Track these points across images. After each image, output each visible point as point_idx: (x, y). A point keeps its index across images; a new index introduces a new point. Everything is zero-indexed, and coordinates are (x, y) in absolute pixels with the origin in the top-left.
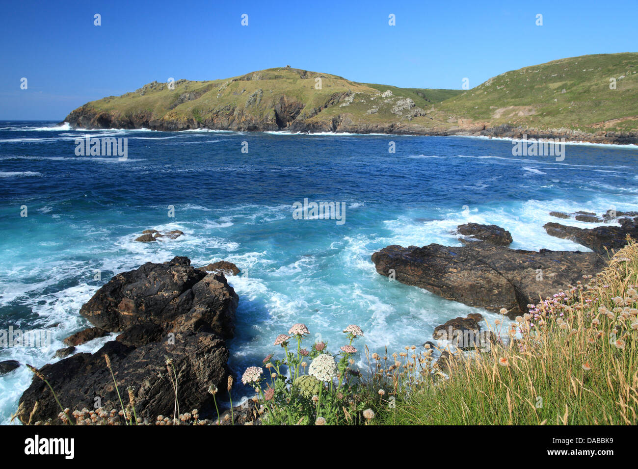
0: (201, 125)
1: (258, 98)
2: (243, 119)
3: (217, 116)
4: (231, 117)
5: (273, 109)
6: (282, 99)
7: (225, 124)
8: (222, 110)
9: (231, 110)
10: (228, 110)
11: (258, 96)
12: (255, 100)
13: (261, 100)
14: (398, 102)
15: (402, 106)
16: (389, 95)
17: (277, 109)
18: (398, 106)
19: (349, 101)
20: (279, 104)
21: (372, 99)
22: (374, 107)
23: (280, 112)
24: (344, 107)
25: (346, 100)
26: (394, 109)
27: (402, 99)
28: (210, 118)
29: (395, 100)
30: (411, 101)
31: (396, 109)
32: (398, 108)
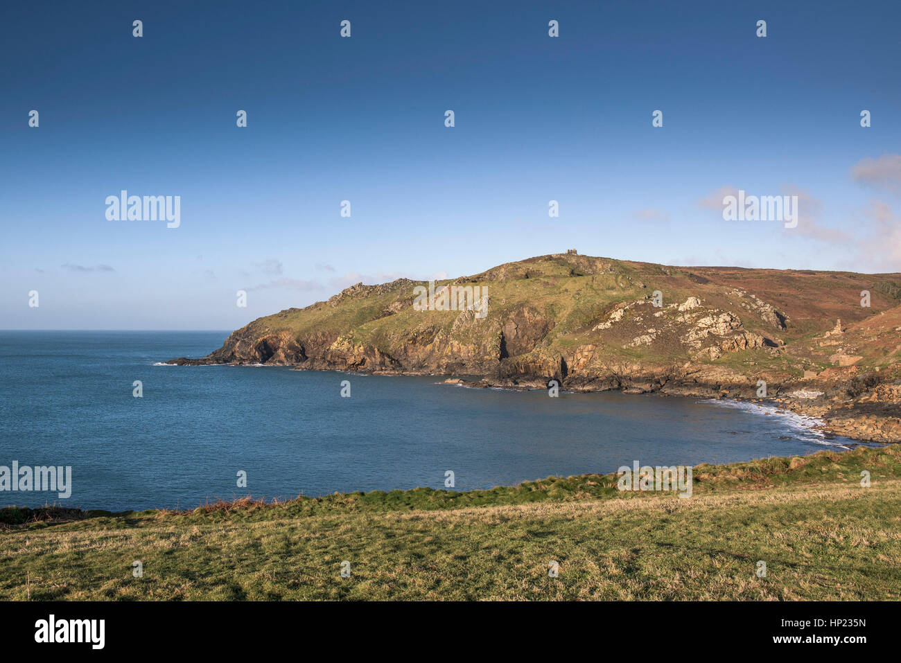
2: (447, 351)
3: (414, 343)
5: (499, 333)
7: (422, 357)
8: (422, 333)
9: (435, 333)
10: (431, 333)
14: (702, 320)
15: (707, 328)
16: (692, 306)
17: (507, 333)
18: (697, 330)
19: (614, 318)
20: (513, 323)
21: (657, 315)
22: (650, 331)
23: (513, 337)
24: (598, 331)
25: (612, 316)
26: (687, 335)
27: (712, 315)
28: (403, 347)
29: (699, 317)
30: (728, 319)
31: (692, 336)
32: (697, 334)
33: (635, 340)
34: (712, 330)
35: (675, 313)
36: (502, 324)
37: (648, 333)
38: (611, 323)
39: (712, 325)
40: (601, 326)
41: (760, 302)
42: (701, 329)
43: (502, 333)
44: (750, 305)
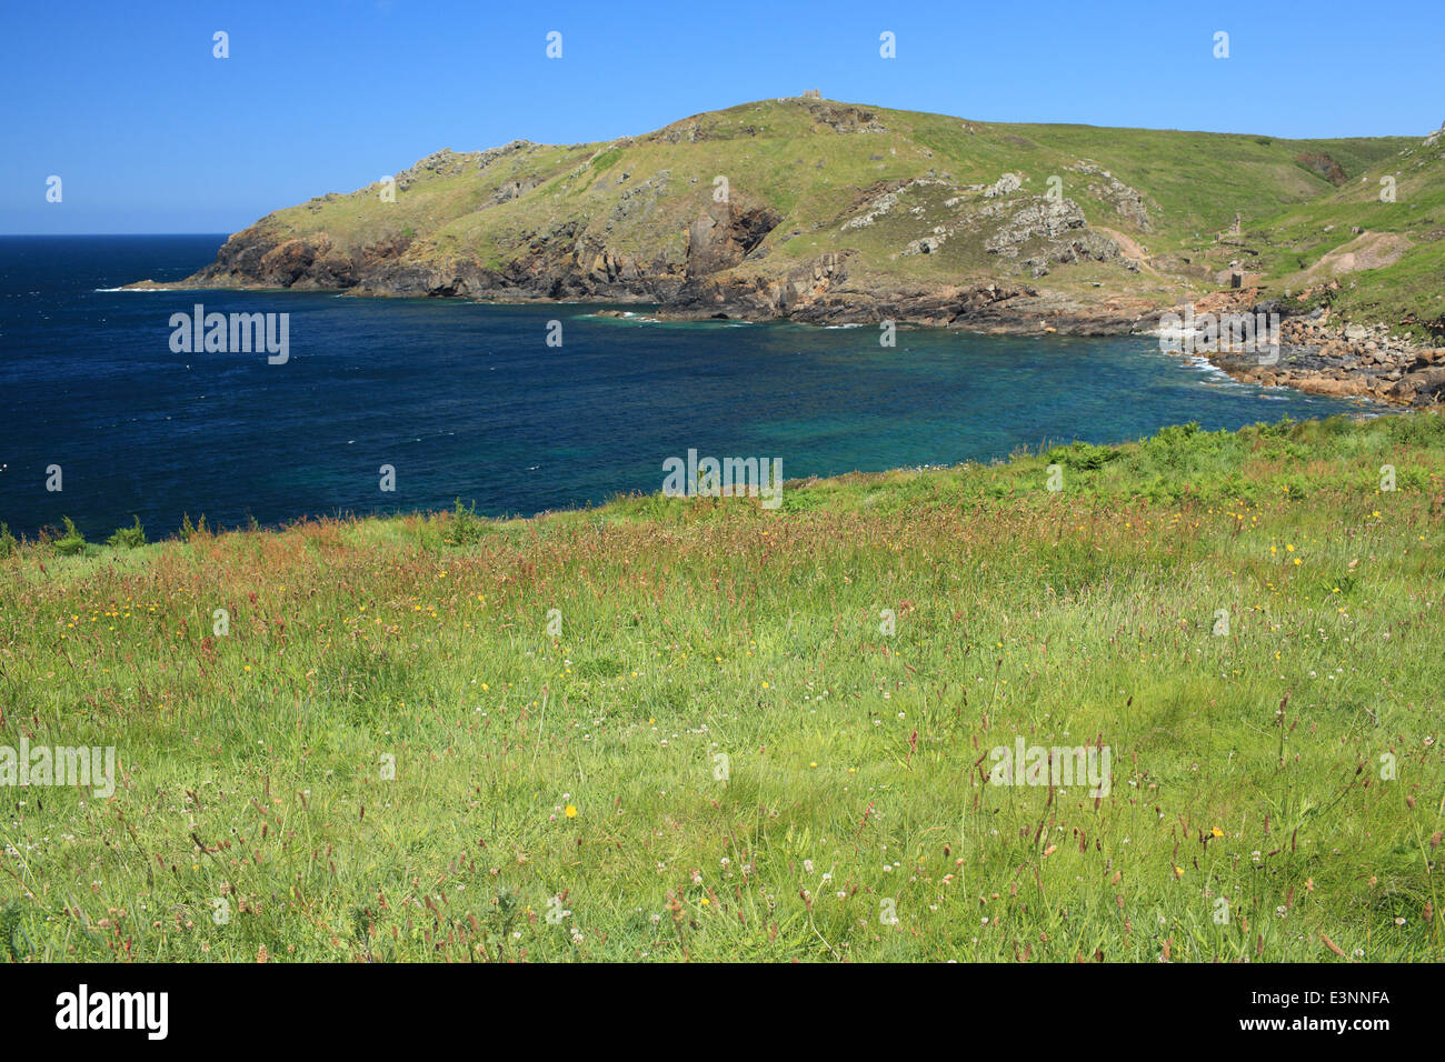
1: (650, 202)
2: (598, 264)
3: (541, 252)
5: (686, 233)
8: (556, 235)
12: (641, 205)
13: (657, 205)
14: (1022, 213)
15: (1030, 226)
16: (1008, 188)
17: (698, 234)
18: (1014, 229)
19: (878, 209)
20: (709, 218)
21: (949, 203)
22: (936, 230)
23: (709, 241)
24: (851, 231)
25: (875, 205)
26: (995, 238)
27: (1039, 204)
29: (1016, 208)
30: (1066, 210)
31: (1003, 239)
32: (1012, 235)
33: (912, 245)
34: (1037, 229)
35: (979, 200)
36: (691, 218)
37: (933, 234)
38: (873, 217)
39: (1037, 222)
40: (856, 222)
41: (1117, 185)
42: (1017, 228)
43: (690, 234)
44: (1101, 187)
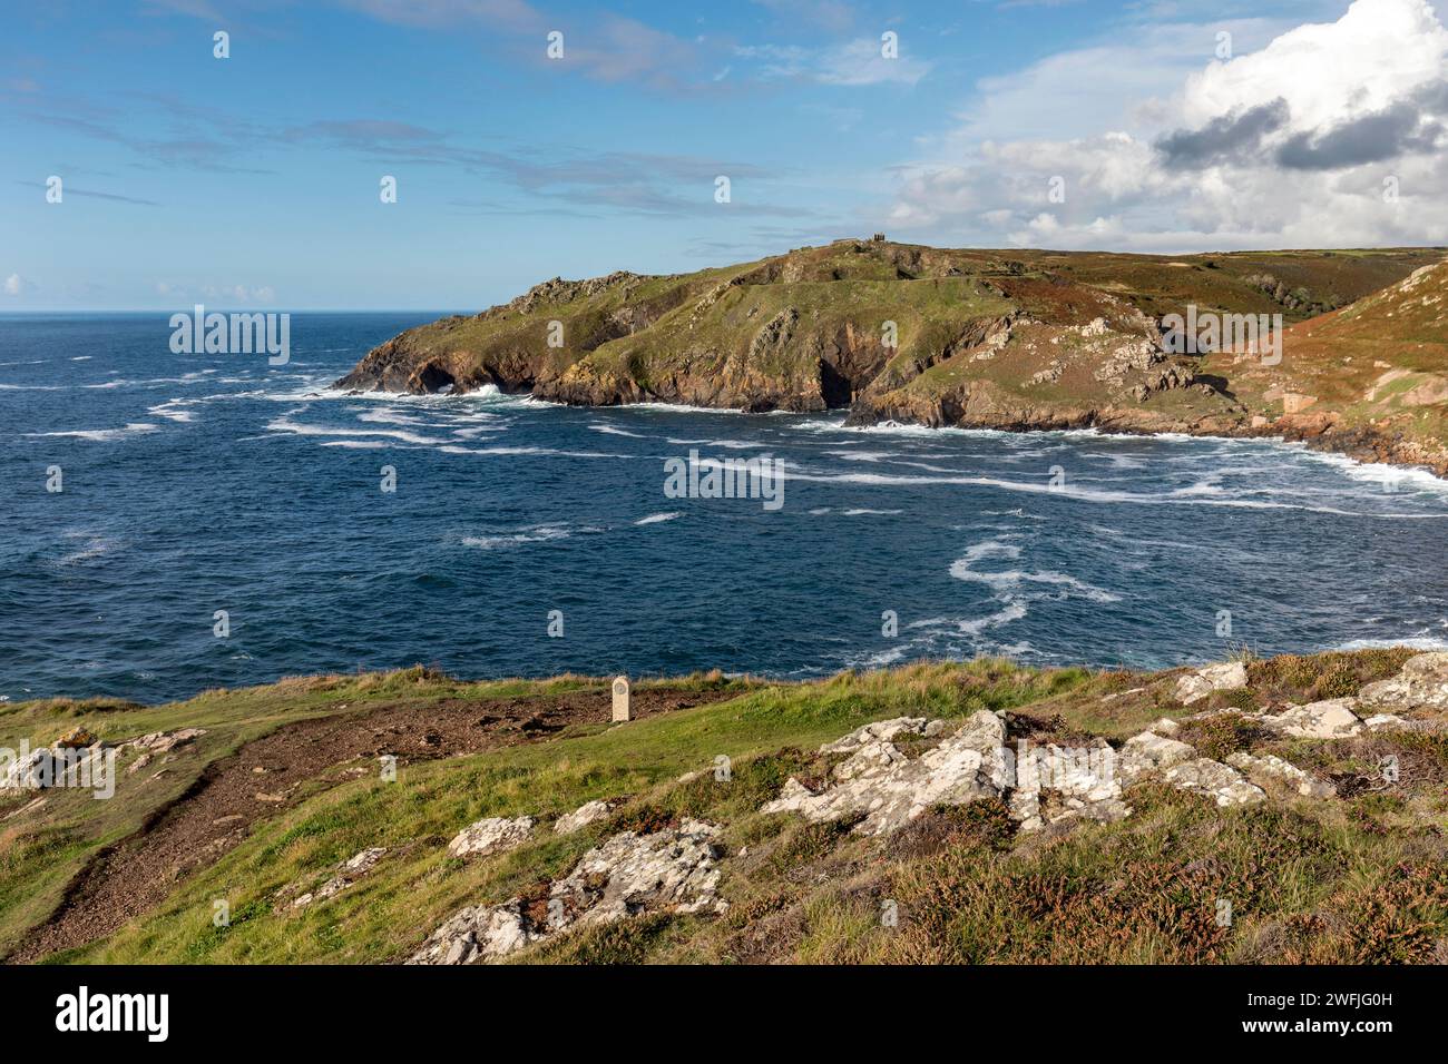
0: (647, 394)
1: (783, 334)
2: (744, 384)
3: (686, 373)
4: (716, 379)
5: (817, 360)
6: (842, 333)
7: (704, 393)
8: (698, 360)
9: (718, 360)
10: (712, 359)
11: (784, 326)
12: (776, 336)
13: (790, 336)
14: (1120, 350)
15: (1127, 360)
16: (1101, 330)
17: (827, 359)
18: (1115, 364)
19: (996, 345)
20: (833, 345)
21: (1054, 339)
22: (1051, 363)
23: (836, 364)
24: (978, 363)
25: (990, 339)
26: (1103, 370)
27: (1131, 344)
28: (671, 379)
29: (1113, 346)
30: (1153, 349)
31: (1109, 369)
32: (1116, 369)
33: (1036, 375)
34: (1134, 363)
35: (1079, 340)
36: (820, 347)
37: (1051, 367)
38: (994, 350)
39: (1132, 357)
40: (980, 355)
42: (1119, 362)
43: (822, 361)
